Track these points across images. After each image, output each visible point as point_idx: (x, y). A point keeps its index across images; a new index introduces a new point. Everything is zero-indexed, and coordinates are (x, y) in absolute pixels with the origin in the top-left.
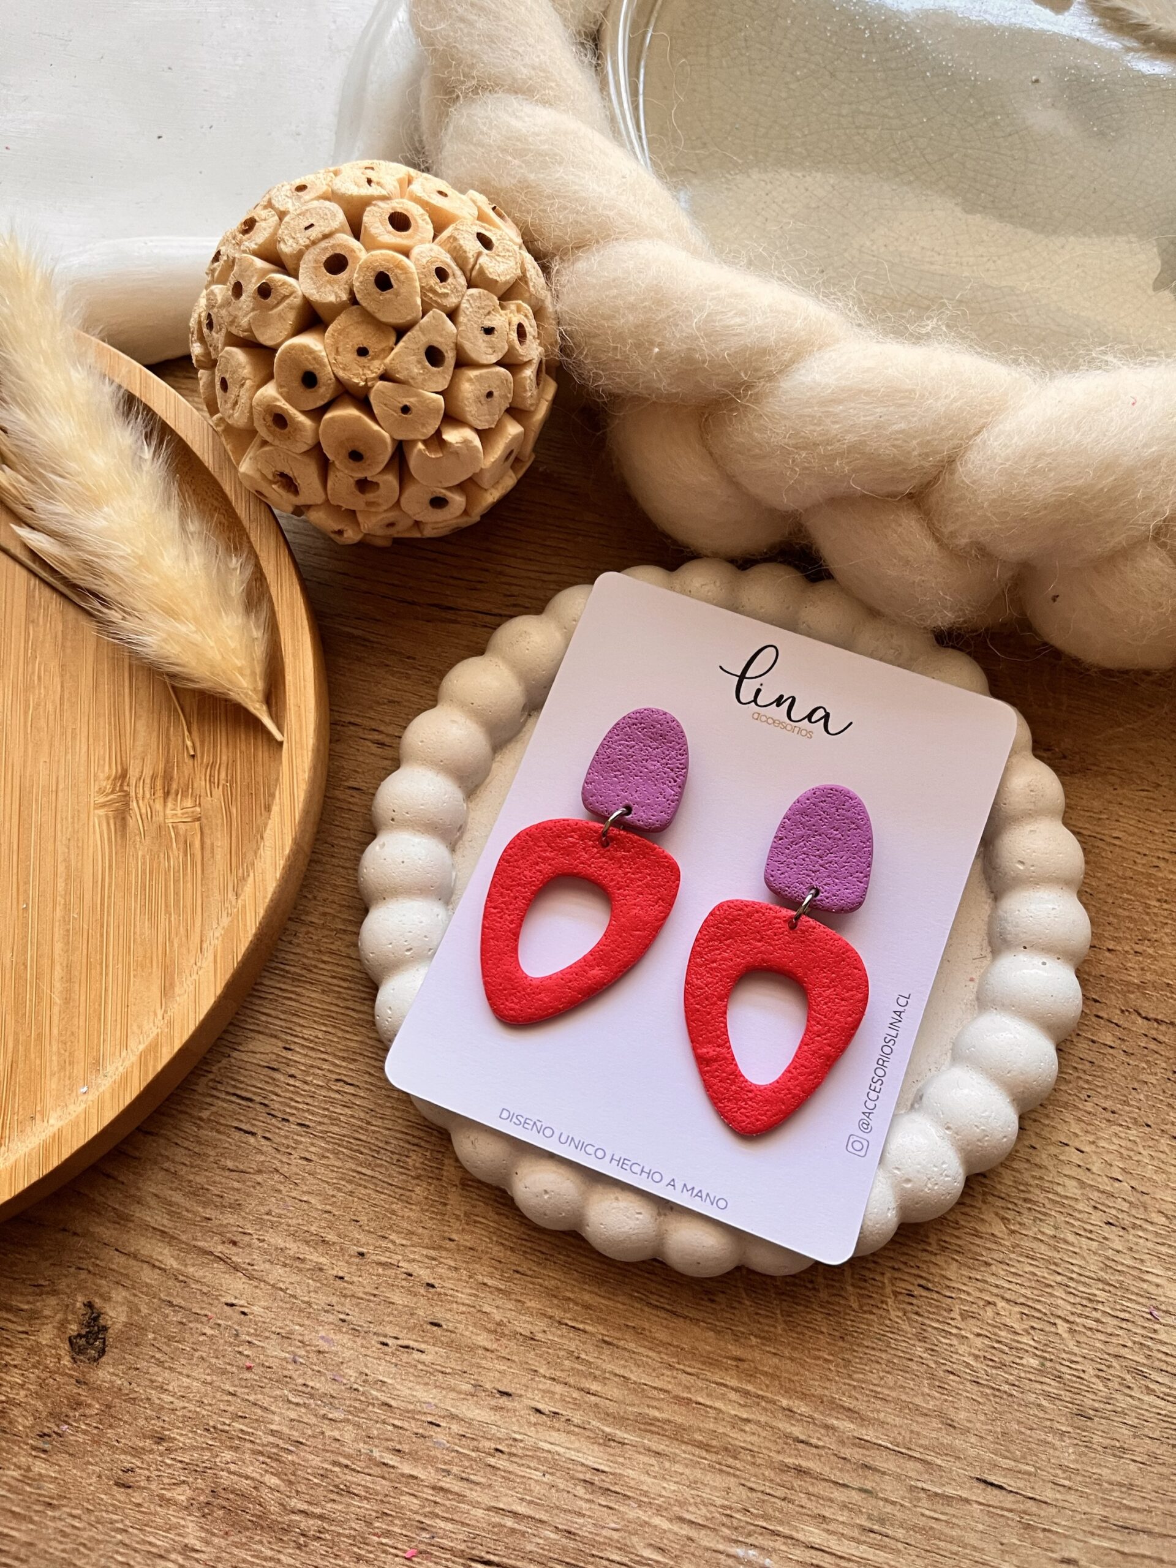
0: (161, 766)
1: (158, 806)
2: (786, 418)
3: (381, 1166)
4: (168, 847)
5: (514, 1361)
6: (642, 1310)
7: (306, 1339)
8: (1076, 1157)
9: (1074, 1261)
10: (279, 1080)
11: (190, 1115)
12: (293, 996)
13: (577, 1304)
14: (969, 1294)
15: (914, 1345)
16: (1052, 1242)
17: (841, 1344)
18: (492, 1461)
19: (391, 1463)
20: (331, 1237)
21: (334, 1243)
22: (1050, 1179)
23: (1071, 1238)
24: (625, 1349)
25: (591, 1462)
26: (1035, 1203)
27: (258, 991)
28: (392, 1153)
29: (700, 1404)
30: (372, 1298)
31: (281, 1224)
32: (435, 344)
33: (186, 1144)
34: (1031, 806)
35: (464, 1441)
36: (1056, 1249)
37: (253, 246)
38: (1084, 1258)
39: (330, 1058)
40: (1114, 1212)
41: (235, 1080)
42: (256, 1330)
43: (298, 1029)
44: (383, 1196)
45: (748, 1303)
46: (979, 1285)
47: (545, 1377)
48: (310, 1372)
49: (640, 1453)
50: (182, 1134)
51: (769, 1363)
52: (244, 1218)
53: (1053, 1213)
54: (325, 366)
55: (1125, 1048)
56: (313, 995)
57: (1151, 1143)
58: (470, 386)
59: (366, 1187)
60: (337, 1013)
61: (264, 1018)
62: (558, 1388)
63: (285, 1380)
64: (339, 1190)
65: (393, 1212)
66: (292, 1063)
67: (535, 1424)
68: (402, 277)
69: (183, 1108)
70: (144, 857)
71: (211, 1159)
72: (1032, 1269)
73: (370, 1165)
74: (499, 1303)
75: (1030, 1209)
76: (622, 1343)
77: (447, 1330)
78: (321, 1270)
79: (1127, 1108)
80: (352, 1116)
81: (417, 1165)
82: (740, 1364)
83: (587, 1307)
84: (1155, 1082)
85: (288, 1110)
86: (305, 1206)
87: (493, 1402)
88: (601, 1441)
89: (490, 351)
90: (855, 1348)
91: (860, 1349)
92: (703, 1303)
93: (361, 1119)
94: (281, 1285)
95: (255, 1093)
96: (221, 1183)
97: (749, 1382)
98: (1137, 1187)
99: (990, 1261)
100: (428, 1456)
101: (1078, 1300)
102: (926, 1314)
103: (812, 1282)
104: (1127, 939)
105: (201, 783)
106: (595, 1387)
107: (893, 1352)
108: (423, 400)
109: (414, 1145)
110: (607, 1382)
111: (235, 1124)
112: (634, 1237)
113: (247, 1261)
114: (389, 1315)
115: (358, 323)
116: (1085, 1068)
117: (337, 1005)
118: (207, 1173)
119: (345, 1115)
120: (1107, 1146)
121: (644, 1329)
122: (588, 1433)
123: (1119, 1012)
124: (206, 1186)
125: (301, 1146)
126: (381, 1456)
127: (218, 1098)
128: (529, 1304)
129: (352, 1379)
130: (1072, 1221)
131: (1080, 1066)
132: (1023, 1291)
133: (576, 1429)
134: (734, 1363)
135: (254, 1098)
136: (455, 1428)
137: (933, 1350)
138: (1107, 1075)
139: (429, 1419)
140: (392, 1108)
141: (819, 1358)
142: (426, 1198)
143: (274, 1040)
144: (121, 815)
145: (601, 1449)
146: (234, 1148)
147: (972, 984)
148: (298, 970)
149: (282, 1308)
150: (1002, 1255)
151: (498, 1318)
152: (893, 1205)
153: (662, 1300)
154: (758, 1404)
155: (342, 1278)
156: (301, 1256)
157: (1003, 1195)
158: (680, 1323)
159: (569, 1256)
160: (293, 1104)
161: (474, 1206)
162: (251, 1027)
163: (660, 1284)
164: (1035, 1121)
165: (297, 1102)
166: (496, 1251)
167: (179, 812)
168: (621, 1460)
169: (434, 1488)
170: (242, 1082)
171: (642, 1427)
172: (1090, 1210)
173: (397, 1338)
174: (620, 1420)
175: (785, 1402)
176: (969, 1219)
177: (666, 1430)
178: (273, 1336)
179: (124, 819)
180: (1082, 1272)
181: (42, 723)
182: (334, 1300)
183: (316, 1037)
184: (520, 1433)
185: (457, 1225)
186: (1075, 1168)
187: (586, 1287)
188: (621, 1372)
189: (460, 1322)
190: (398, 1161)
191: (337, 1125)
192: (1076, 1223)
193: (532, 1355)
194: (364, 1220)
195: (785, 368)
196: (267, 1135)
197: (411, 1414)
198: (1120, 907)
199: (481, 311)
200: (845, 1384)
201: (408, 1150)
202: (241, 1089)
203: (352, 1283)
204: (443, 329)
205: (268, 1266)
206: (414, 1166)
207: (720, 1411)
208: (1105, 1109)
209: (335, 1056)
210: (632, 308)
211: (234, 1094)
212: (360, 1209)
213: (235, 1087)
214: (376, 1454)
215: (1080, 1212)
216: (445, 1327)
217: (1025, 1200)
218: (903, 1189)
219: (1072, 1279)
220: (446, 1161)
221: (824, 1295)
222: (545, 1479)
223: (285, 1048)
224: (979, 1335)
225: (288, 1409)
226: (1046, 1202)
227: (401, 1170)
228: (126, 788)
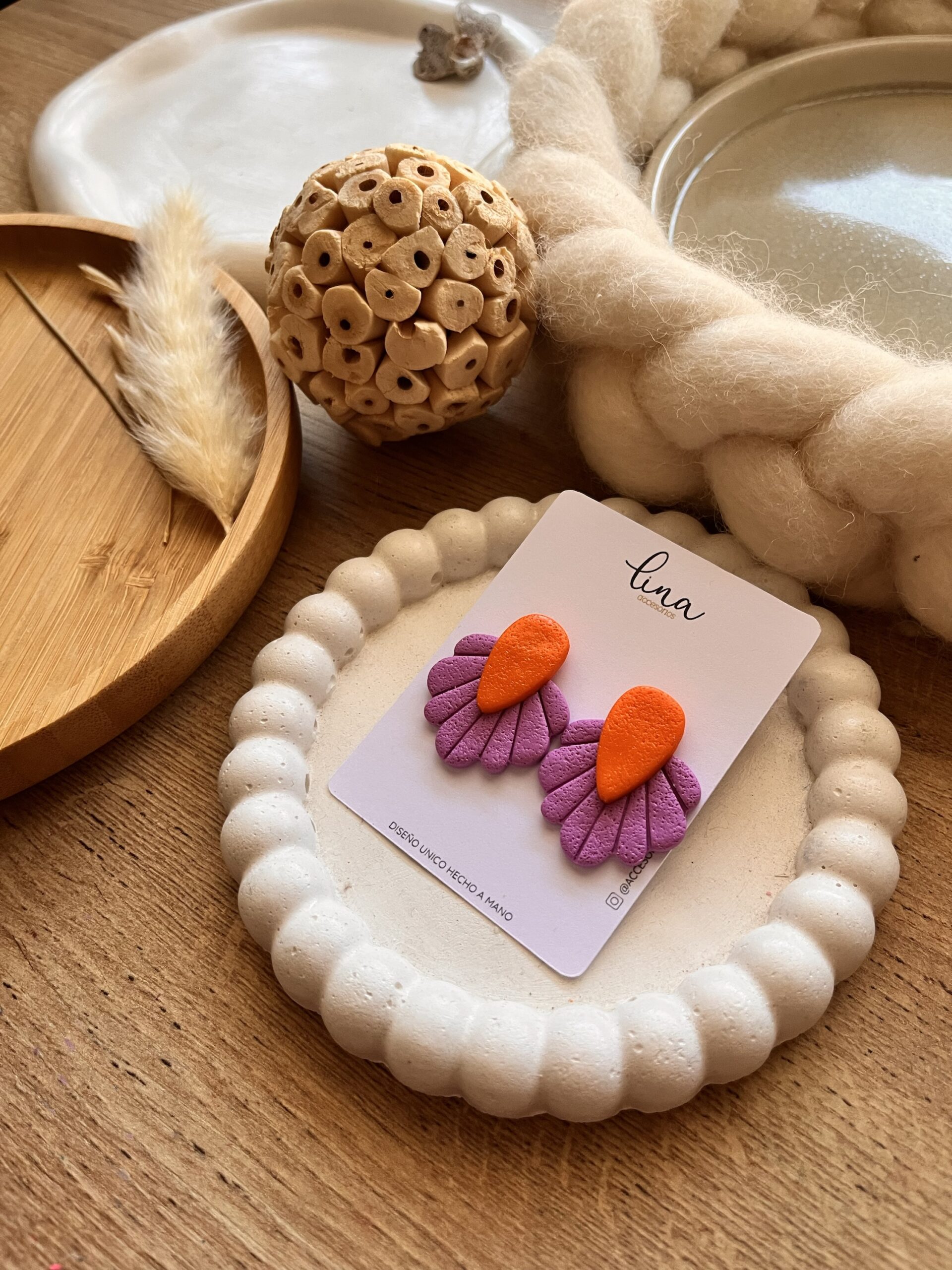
0: (141, 545)
1: (125, 571)
2: (691, 357)
3: (181, 908)
4: (119, 601)
5: (220, 1122)
6: (355, 1114)
7: (54, 1036)
8: (841, 1108)
9: (811, 1215)
10: (131, 814)
11: (51, 821)
12: (172, 753)
13: (298, 1087)
14: (687, 1212)
15: (613, 1246)
16: (792, 1187)
17: (538, 1218)
18: (162, 1209)
19: (74, 1174)
20: (113, 955)
21: (113, 961)
22: (807, 1122)
23: (815, 1190)
24: (325, 1147)
25: (252, 1245)
26: (785, 1141)
27: (147, 741)
28: (195, 900)
29: (376, 1228)
30: (124, 1021)
31: (79, 931)
32: (424, 251)
33: (37, 843)
34: (861, 744)
35: (145, 1181)
36: (794, 1195)
37: (319, 175)
38: (822, 1215)
39: (179, 809)
40: (869, 1177)
41: (98, 805)
42: (17, 1014)
43: (165, 779)
44: (171, 934)
45: (458, 1143)
46: (702, 1207)
47: (241, 1147)
48: (43, 1067)
49: (301, 1255)
50: (37, 835)
51: (457, 1213)
52: (52, 916)
53: (801, 1158)
54: (337, 249)
55: (920, 1015)
56: (188, 757)
57: (927, 1118)
58: (445, 291)
59: (160, 922)
60: (200, 775)
61: (142, 763)
62: (249, 1163)
63: (20, 1066)
64: (138, 917)
65: (174, 951)
66: (147, 804)
67: (215, 1190)
68: (410, 197)
69: (48, 814)
70: (98, 603)
71: (50, 861)
72: (762, 1208)
73: (172, 904)
74: (230, 1062)
75: (777, 1145)
76: (324, 1140)
77: (174, 1072)
78: (93, 980)
79: (909, 1076)
80: (176, 861)
81: (211, 917)
82: (429, 1202)
83: (306, 1093)
84: (945, 1057)
85: (128, 840)
86: (105, 922)
87: (185, 1154)
88: (269, 1229)
89: (469, 270)
90: (551, 1226)
91: (555, 1230)
92: (415, 1127)
93: (182, 866)
94: (55, 984)
95: (108, 819)
96: (47, 882)
97: (432, 1223)
98: (901, 1158)
99: (720, 1186)
100: (109, 1181)
101: (804, 1257)
102: (635, 1218)
103: (528, 1144)
104: (946, 911)
105: (164, 563)
106: (283, 1173)
107: (589, 1245)
108: (404, 289)
109: (215, 899)
110: (296, 1172)
111: (82, 839)
112: (357, 1015)
113: (38, 953)
114: (130, 1040)
115: (370, 225)
116: (873, 1022)
117: (202, 769)
118: (40, 871)
119: (171, 858)
120: (878, 1107)
121: (350, 1134)
122: (260, 1218)
123: (921, 978)
124: (36, 881)
125: (124, 872)
126: (69, 1167)
127: (78, 814)
128: (255, 1072)
129: (75, 1087)
130: (820, 1173)
131: (867, 1019)
132: (747, 1228)
133: (250, 1209)
134: (424, 1199)
135: (106, 822)
136: (143, 1165)
137: (632, 1258)
138: (895, 1037)
139: (124, 1149)
140: (211, 864)
141: (509, 1224)
142: (206, 948)
143: (141, 782)
144: (96, 570)
145: (266, 1237)
146: (72, 857)
147: (768, 897)
148: (184, 734)
149: (46, 1003)
150: (734, 1184)
151: (222, 1075)
152: (619, 1068)
153: (377, 1111)
154: (433, 1250)
155: (106, 994)
156: (82, 964)
157: (752, 1122)
158: (387, 1140)
159: (308, 1040)
160: (134, 836)
161: (243, 968)
162: (130, 768)
163: (381, 1094)
164: (806, 1058)
165: (138, 836)
166: (247, 1014)
167: (138, 579)
168: (281, 1255)
169: (101, 1214)
170: (102, 807)
171: (313, 1230)
172: (843, 1167)
173: (128, 1064)
174: (294, 1216)
175: (461, 1258)
176: (709, 1134)
177: (334, 1242)
178: (28, 1025)
179: (96, 575)
180: (817, 1228)
181: (73, 500)
182: (91, 1010)
183: (176, 789)
184: (198, 1193)
185: (222, 979)
186: (838, 1119)
187: (312, 1074)
188: (311, 1166)
189: (188, 1068)
190: (197, 908)
191: (161, 864)
192: (824, 1176)
193: (238, 1122)
194: (147, 949)
195: (701, 324)
196: (102, 855)
197: (110, 1138)
198: (946, 880)
199: (468, 240)
200: (529, 1261)
201: (209, 902)
202: (99, 813)
203: (112, 1001)
204: (433, 242)
205: (51, 963)
206: (208, 917)
207: (392, 1241)
208: (884, 1069)
209: (183, 808)
210: (591, 266)
211: (92, 815)
212: (148, 939)
213: (95, 810)
214: (66, 1162)
215: (831, 1165)
216: (173, 1067)
217: (775, 1135)
218: (634, 1054)
219: (803, 1233)
220: (236, 921)
221: (536, 1162)
222: (202, 1245)
223: (148, 791)
224: (685, 1259)
225: (12, 1093)
226: (797, 1143)
227: (196, 918)
228: (108, 554)
